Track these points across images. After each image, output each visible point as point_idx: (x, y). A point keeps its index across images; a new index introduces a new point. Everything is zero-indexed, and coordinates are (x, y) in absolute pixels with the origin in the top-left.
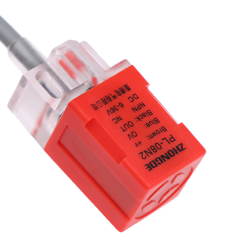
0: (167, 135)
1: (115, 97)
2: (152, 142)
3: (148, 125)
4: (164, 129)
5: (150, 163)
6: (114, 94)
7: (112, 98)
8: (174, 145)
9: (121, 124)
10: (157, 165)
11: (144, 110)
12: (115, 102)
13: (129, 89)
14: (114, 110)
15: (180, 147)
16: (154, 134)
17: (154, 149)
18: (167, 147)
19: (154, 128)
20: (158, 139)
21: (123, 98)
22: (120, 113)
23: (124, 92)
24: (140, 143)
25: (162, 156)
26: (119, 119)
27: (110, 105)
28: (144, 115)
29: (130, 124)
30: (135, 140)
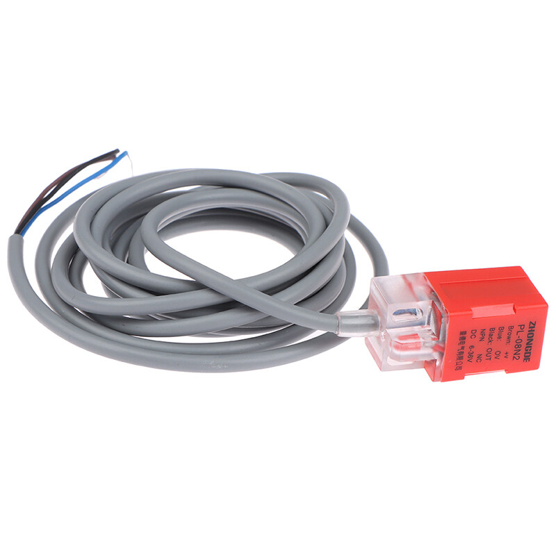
0: (517, 328)
1: (463, 348)
2: (513, 343)
3: (499, 337)
4: (511, 328)
5: (525, 356)
6: (460, 347)
7: (462, 351)
8: (527, 329)
9: (484, 357)
10: (530, 353)
11: (487, 332)
12: (466, 351)
13: (465, 333)
14: (471, 355)
15: (532, 325)
16: (509, 338)
17: (518, 346)
18: (524, 336)
19: (505, 334)
20: (514, 337)
21: (469, 342)
22: (476, 352)
23: (464, 338)
24: (506, 353)
25: (527, 344)
26: (479, 357)
27: (466, 356)
28: (491, 335)
29: (489, 351)
30: (502, 355)
